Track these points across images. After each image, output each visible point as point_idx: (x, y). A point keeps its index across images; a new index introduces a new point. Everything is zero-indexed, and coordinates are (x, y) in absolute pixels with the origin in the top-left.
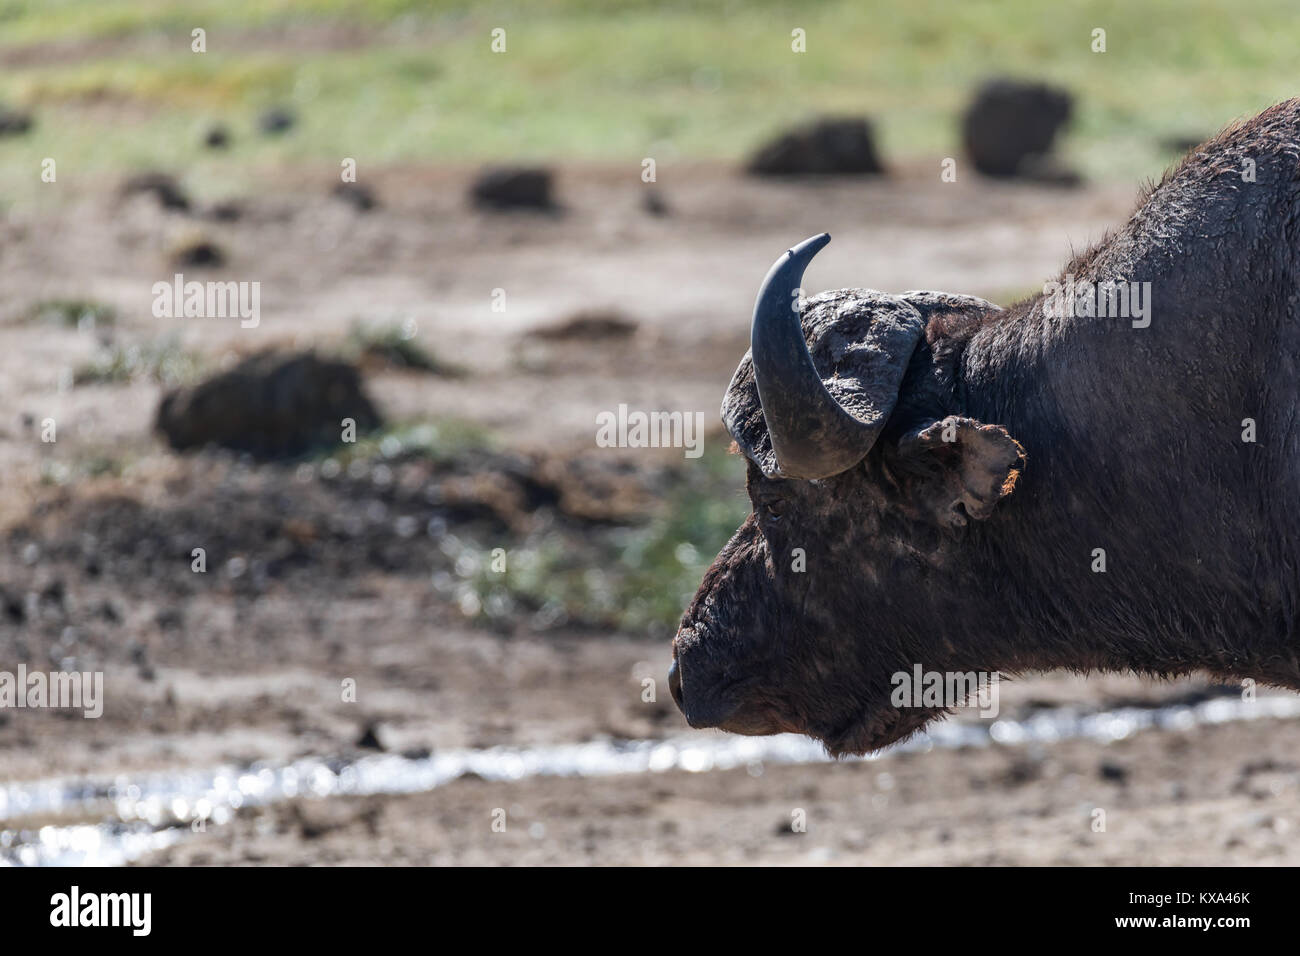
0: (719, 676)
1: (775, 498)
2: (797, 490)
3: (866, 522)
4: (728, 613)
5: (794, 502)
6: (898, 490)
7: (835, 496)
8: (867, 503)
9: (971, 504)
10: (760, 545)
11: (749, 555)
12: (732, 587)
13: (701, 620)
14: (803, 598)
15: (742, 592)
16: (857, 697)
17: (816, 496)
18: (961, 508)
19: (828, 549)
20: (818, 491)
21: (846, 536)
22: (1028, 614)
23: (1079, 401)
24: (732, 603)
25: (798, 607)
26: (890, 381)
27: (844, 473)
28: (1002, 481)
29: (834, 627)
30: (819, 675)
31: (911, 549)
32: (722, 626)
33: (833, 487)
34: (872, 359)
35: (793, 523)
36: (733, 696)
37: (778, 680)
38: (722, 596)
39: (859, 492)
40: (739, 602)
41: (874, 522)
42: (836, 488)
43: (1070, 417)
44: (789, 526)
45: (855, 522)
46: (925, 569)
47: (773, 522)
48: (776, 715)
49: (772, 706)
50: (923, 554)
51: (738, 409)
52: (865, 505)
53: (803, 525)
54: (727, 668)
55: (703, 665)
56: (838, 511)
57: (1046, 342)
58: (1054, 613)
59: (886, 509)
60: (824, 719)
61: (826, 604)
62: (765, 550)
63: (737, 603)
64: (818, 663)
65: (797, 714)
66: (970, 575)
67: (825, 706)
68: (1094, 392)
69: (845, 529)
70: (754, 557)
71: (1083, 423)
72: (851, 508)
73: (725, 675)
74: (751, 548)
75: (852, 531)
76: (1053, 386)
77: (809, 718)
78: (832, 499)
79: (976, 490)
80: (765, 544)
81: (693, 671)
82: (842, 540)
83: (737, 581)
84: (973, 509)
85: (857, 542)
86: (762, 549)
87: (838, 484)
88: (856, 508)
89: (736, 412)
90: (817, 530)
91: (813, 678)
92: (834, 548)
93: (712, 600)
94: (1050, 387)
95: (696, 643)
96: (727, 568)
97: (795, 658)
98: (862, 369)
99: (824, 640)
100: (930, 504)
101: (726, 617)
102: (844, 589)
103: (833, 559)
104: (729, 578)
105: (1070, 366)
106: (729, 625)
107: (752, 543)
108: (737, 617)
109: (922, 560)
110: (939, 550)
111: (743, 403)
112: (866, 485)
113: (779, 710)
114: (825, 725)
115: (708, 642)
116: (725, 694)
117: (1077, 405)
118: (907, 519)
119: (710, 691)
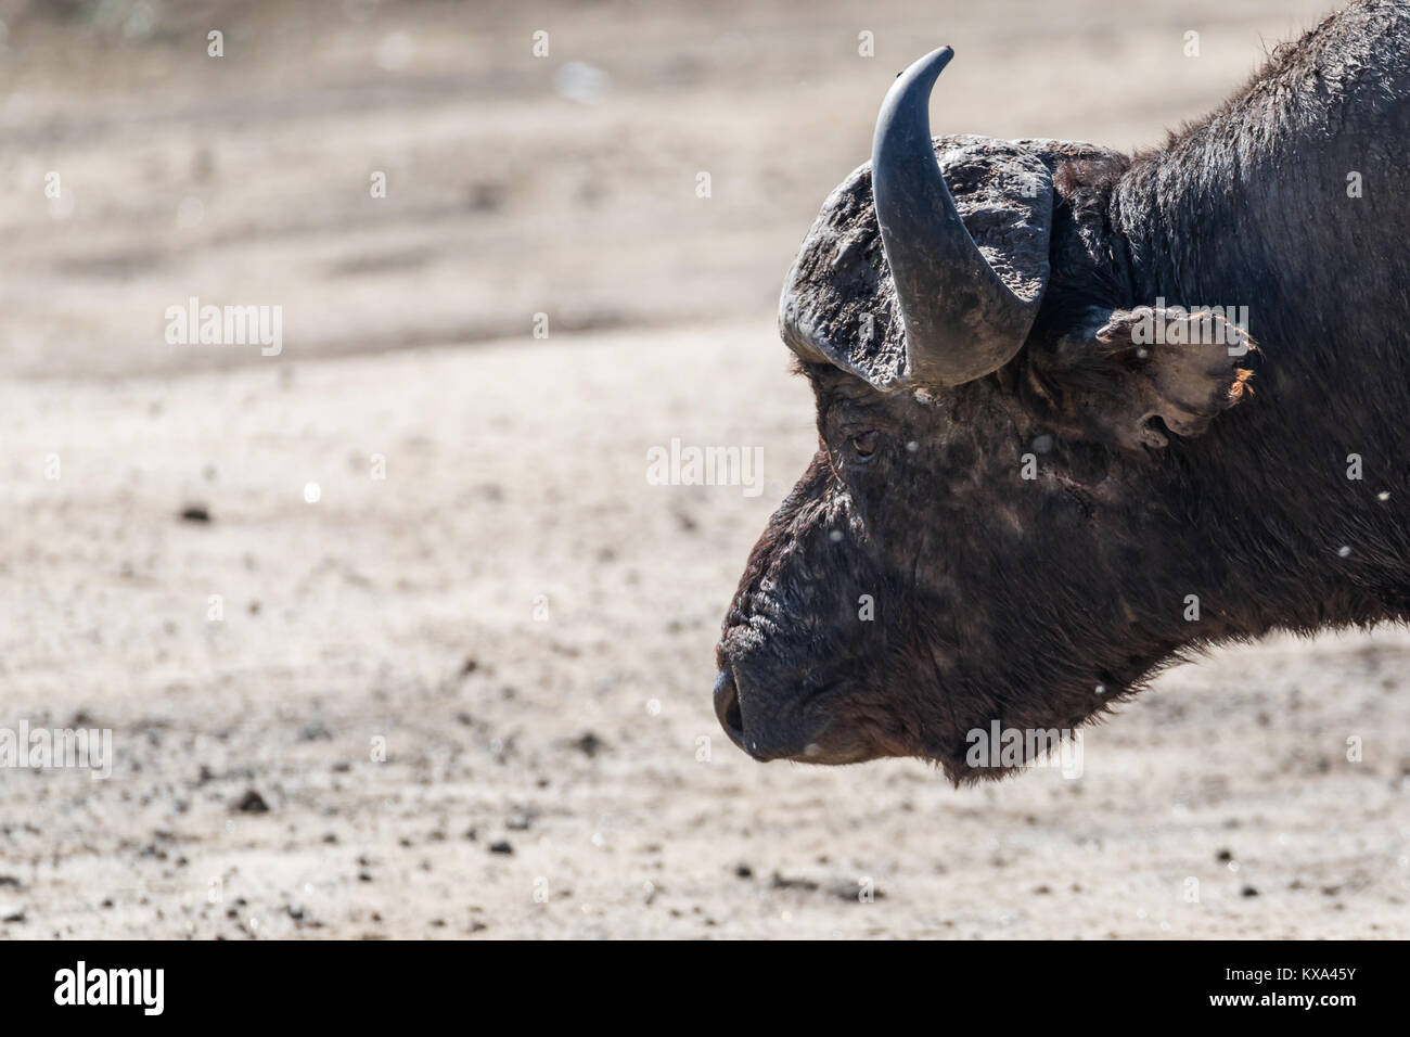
0: (797, 685)
1: (864, 429)
2: (898, 413)
3: (1001, 448)
4: (799, 597)
5: (893, 432)
6: (1052, 404)
7: (956, 419)
8: (1001, 424)
9: (1173, 416)
10: (837, 501)
11: (822, 517)
12: (801, 563)
13: (759, 612)
14: (914, 564)
15: (817, 567)
16: (990, 694)
17: (928, 420)
18: (1157, 423)
19: (948, 491)
20: (931, 412)
21: (973, 472)
22: (1237, 546)
23: (1294, 234)
24: (802, 584)
25: (907, 576)
26: (1035, 247)
27: (968, 384)
28: (1229, 385)
29: (959, 600)
30: (937, 670)
31: (1068, 481)
32: (794, 616)
33: (951, 405)
34: (1004, 221)
35: (894, 461)
36: (820, 711)
37: (879, 683)
38: (786, 575)
39: (989, 408)
40: (816, 582)
41: (1013, 448)
42: (956, 406)
43: (1280, 257)
44: (887, 466)
45: (986, 451)
46: (1087, 507)
47: (860, 464)
48: (875, 732)
49: (871, 720)
50: (1086, 487)
51: (816, 308)
52: (998, 426)
53: (909, 461)
54: (807, 672)
55: (772, 673)
56: (962, 438)
57: (1245, 161)
58: (1273, 542)
59: (1028, 430)
60: (943, 733)
61: (946, 569)
62: (847, 505)
63: (811, 583)
64: (937, 653)
65: (904, 729)
66: (1153, 505)
67: (944, 714)
68: (1313, 219)
69: (971, 461)
70: (830, 518)
71: (1296, 264)
72: (979, 432)
73: (805, 682)
74: (821, 507)
75: (982, 464)
76: (1258, 216)
77: (921, 734)
78: (950, 423)
79: (1185, 400)
80: (846, 498)
81: (757, 681)
82: (967, 477)
83: (808, 553)
84: (1177, 423)
85: (988, 479)
86: (842, 506)
87: (960, 401)
88: (986, 432)
89: (814, 313)
90: (931, 465)
91: (928, 672)
92: (957, 489)
93: (772, 585)
94: (1253, 218)
95: (756, 643)
96: (789, 537)
97: (904, 648)
98: (993, 236)
99: (946, 618)
100: (1105, 420)
101: (798, 602)
102: (973, 544)
103: (956, 505)
104: (796, 551)
105: (1280, 188)
106: (804, 613)
107: (822, 499)
108: (813, 601)
109: (1084, 496)
110: (1109, 479)
111: (820, 300)
112: (997, 400)
113: (878, 724)
114: (946, 740)
115: (775, 639)
116: (807, 709)
117: (1291, 240)
118: (1060, 441)
119: (786, 707)
